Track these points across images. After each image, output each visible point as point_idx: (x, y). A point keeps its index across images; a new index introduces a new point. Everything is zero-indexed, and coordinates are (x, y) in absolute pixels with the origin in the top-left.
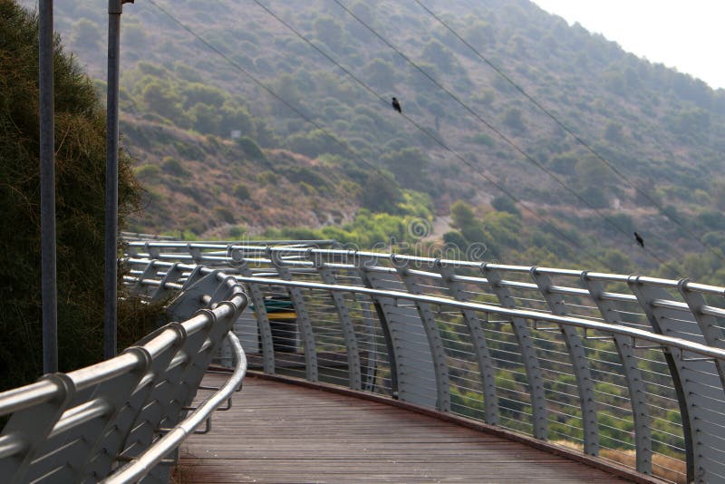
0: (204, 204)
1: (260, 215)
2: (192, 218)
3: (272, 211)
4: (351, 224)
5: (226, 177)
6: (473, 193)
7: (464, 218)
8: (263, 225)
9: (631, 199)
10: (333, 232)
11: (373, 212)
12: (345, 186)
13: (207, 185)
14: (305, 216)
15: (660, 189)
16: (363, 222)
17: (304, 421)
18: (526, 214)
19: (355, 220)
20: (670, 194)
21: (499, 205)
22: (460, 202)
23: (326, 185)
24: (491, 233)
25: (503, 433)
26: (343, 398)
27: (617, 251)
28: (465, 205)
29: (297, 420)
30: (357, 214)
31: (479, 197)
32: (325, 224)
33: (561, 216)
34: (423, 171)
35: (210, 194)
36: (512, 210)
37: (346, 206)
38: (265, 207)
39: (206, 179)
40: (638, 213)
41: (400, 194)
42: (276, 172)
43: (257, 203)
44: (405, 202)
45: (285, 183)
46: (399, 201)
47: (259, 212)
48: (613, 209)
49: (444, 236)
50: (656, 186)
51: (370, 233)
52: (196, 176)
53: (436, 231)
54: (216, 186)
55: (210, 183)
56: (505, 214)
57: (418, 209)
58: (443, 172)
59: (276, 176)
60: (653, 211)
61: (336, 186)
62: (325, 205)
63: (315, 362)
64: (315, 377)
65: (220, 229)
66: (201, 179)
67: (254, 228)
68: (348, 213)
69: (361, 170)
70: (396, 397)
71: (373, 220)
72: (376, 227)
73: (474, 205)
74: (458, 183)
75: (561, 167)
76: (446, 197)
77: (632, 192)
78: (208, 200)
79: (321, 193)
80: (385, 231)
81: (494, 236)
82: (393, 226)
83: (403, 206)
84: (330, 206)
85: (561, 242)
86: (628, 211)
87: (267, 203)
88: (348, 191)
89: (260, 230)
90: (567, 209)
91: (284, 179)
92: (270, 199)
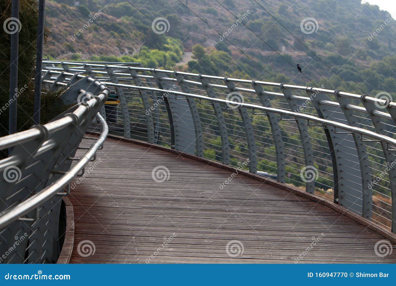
0: (58, 41)
1: (88, 48)
2: (51, 49)
3: (95, 46)
4: (138, 55)
5: (71, 27)
6: (205, 40)
7: (199, 54)
8: (90, 53)
9: (291, 46)
10: (128, 59)
11: (150, 48)
12: (135, 34)
13: (60, 31)
14: (112, 49)
15: (307, 42)
16: (144, 54)
17: (124, 159)
18: (233, 52)
19: (140, 52)
20: (313, 44)
21: (219, 47)
22: (198, 45)
23: (125, 33)
24: (214, 62)
25: (232, 169)
26: (145, 148)
27: (283, 74)
28: (201, 46)
29: (121, 158)
30: (141, 50)
31: (208, 42)
32: (124, 54)
33: (253, 54)
34: (178, 27)
35: (62, 36)
36: (227, 50)
37: (135, 45)
38: (91, 44)
39: (60, 28)
40: (295, 54)
41: (165, 39)
42: (98, 25)
43: (87, 41)
44: (167, 43)
45: (103, 31)
46: (164, 43)
47: (88, 46)
48: (282, 51)
49: (189, 62)
50: (305, 40)
51: (148, 60)
52: (55, 26)
53: (184, 60)
54: (65, 32)
55: (62, 30)
56: (222, 52)
57: (174, 48)
58: (189, 28)
59: (98, 27)
60: (303, 54)
61: (130, 33)
62: (124, 44)
63: (129, 128)
64: (129, 136)
65: (66, 55)
66: (57, 28)
67: (85, 55)
68: (136, 49)
69: (144, 25)
70: (174, 148)
71: (150, 53)
72: (151, 57)
73: (205, 46)
74: (197, 34)
75: (254, 28)
76: (190, 42)
77: (292, 43)
78: (60, 39)
79: (122, 37)
80: (156, 59)
81: (216, 64)
82: (160, 56)
83: (166, 46)
84: (127, 44)
85: (252, 68)
86: (290, 53)
87: (92, 41)
88: (137, 36)
89: (88, 56)
90: (256, 50)
91: (102, 29)
92: (94, 39)
